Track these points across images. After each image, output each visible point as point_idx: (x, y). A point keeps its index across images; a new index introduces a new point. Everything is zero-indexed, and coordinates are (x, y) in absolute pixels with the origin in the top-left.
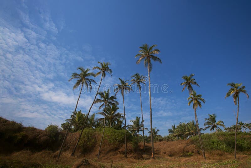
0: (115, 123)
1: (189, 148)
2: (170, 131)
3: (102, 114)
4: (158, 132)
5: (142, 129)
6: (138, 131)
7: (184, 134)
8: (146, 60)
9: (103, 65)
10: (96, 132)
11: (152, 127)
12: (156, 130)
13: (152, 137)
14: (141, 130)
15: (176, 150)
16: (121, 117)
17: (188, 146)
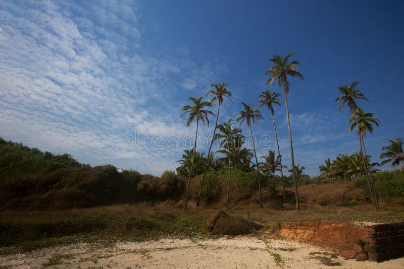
0: (240, 162)
1: (352, 194)
2: (322, 169)
3: (224, 152)
4: (303, 170)
5: (278, 167)
6: (274, 170)
7: (345, 173)
8: (280, 77)
9: (219, 87)
10: (220, 177)
11: (293, 164)
12: (300, 168)
13: (294, 178)
14: (278, 170)
15: (331, 197)
16: (248, 154)
17: (352, 190)
